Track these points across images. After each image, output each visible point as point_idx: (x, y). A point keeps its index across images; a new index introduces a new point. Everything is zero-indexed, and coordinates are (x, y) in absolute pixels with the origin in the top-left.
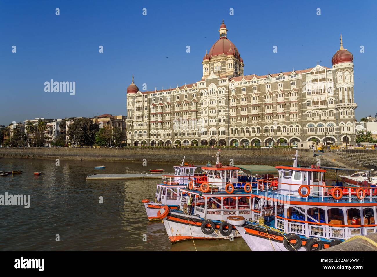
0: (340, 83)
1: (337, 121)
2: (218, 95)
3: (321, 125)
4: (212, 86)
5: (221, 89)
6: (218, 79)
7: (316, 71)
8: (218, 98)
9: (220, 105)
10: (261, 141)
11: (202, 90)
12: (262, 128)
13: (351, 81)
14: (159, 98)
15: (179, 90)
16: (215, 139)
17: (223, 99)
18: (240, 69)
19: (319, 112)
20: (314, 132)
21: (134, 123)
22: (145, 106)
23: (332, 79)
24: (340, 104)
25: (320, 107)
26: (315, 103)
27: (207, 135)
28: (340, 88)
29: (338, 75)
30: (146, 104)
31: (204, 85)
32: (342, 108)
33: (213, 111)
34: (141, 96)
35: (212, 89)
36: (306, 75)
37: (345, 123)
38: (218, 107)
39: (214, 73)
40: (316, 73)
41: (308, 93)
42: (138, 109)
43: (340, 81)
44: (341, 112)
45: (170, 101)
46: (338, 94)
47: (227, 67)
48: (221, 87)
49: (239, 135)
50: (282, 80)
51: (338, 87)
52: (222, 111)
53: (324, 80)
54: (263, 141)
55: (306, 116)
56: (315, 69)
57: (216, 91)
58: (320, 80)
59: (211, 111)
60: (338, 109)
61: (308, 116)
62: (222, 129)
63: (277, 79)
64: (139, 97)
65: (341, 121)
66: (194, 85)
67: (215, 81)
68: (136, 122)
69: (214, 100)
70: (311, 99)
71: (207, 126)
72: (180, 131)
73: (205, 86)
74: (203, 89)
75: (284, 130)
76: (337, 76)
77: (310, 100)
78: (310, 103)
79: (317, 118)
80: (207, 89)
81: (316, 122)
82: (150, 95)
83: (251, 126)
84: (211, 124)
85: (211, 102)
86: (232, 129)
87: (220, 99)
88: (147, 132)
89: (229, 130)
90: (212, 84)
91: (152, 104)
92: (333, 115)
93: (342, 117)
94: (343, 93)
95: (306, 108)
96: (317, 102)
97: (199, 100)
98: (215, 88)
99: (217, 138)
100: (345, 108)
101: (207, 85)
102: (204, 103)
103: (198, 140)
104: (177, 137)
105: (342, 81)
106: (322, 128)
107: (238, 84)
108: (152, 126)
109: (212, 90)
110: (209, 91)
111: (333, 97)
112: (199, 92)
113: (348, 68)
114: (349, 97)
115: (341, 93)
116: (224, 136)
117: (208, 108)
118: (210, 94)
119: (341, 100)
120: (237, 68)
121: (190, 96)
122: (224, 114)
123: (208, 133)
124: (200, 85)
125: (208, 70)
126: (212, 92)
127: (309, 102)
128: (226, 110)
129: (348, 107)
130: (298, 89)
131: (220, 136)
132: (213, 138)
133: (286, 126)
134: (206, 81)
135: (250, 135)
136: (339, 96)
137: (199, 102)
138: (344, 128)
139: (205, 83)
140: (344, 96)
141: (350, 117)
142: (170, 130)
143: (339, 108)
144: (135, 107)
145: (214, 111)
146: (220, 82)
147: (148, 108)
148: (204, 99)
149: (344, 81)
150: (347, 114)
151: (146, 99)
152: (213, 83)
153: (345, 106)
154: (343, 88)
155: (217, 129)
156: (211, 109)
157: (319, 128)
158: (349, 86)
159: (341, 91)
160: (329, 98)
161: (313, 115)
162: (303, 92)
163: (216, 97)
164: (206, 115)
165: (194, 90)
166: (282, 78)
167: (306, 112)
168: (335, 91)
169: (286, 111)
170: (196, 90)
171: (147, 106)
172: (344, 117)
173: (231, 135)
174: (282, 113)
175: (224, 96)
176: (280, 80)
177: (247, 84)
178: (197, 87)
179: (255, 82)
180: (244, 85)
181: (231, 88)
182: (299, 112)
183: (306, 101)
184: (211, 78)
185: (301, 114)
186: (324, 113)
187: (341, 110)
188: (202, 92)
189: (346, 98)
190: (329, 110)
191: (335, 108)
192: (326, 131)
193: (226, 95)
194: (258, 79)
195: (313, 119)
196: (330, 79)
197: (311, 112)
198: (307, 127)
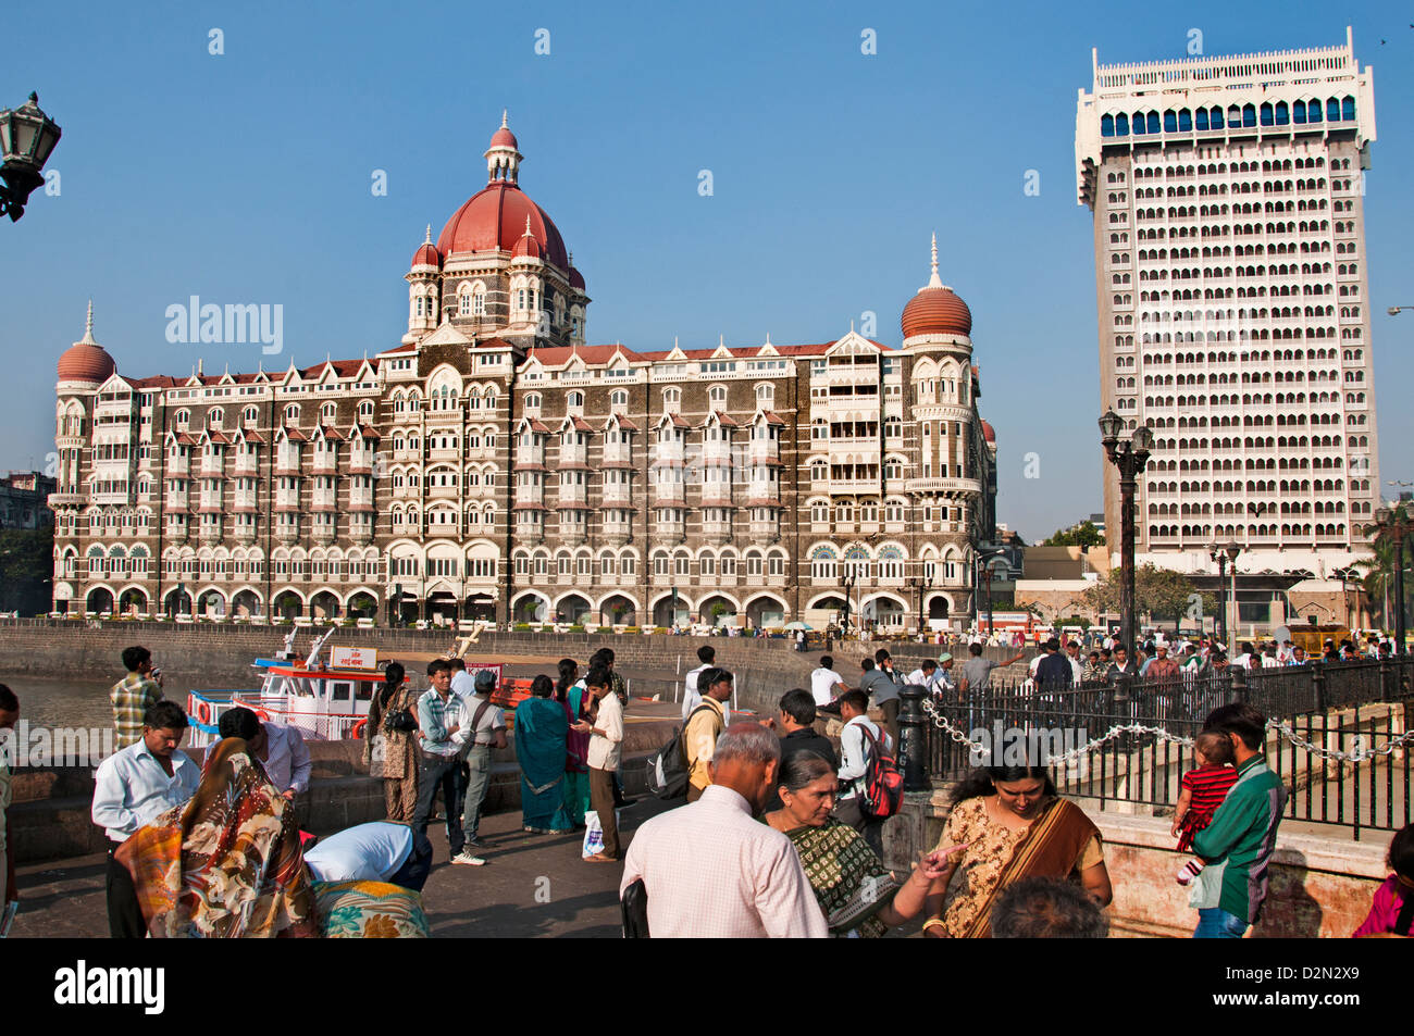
0: (926, 404)
1: (913, 541)
2: (466, 416)
3: (858, 553)
5: (481, 389)
6: (470, 350)
7: (845, 354)
8: (465, 424)
9: (473, 454)
10: (638, 607)
11: (400, 388)
12: (645, 555)
13: (961, 402)
14: (207, 407)
15: (297, 381)
17: (491, 430)
18: (572, 314)
19: (853, 508)
20: (834, 576)
21: (88, 511)
22: (142, 439)
23: (901, 386)
24: (924, 480)
25: (855, 486)
26: (840, 472)
27: (416, 574)
28: (924, 424)
29: (920, 376)
30: (146, 433)
31: (408, 366)
32: (929, 494)
33: (444, 478)
34: (123, 396)
35: (445, 388)
36: (813, 367)
37: (940, 547)
38: (465, 463)
39: (455, 322)
41: (816, 431)
42: (110, 451)
43: (925, 396)
44: (928, 510)
45: (259, 426)
46: (920, 444)
47: (511, 305)
48: (482, 381)
49: (550, 579)
50: (722, 373)
51: (919, 419)
52: (482, 480)
53: (873, 388)
54: (645, 604)
55: (807, 516)
56: (844, 347)
57: (460, 395)
58: (860, 389)
59: (438, 476)
60: (917, 497)
61: (816, 519)
62: (483, 553)
63: (704, 369)
64: (115, 401)
65: (924, 543)
66: (366, 364)
67: (457, 357)
68: (99, 509)
69: (451, 432)
70: (828, 455)
71: (417, 539)
72: (302, 555)
73: (412, 372)
74: (407, 384)
75: (725, 565)
76: (915, 378)
77: (823, 458)
78: (824, 470)
79: (845, 527)
80: (422, 385)
81: (841, 541)
82: (169, 394)
83: (602, 545)
84: (434, 531)
85: (439, 440)
86: (523, 554)
87: (475, 431)
88: (148, 551)
89: (509, 556)
90: (445, 365)
92: (899, 518)
93: (928, 527)
94: (935, 444)
95: (808, 487)
96: (848, 468)
97: (389, 428)
98: (454, 384)
100: (940, 494)
101: (423, 371)
102: (406, 444)
103: (376, 595)
104: (285, 580)
105: (933, 400)
107: (555, 375)
108: (175, 529)
109: (445, 393)
110: (429, 395)
111: (903, 453)
112: (385, 395)
113: (953, 354)
114: (955, 457)
115: (927, 441)
116: (490, 580)
117: (422, 463)
118: (435, 408)
119: (927, 467)
120: (557, 312)
121: (348, 407)
122: (490, 491)
123: (422, 565)
124: (394, 367)
125: (430, 307)
126: (445, 402)
127: (820, 467)
128: (499, 478)
129: (949, 495)
130: (782, 416)
131: (470, 580)
132: (442, 588)
133: (735, 550)
134: (416, 353)
135: (595, 580)
136: (920, 452)
137: (383, 439)
138: (933, 565)
139: (414, 362)
140: (938, 451)
142: (253, 548)
143: (921, 495)
144: (95, 440)
145: (449, 476)
146: (477, 360)
147: (156, 447)
148: (405, 426)
149: (938, 401)
150: (945, 517)
151: (147, 411)
152: (448, 362)
153: (940, 488)
154: (935, 422)
156: (435, 470)
157: (851, 562)
158: (953, 418)
159: (927, 433)
160: (888, 457)
161: (833, 514)
162: (801, 427)
163: (457, 423)
164: (414, 494)
165: (367, 386)
166: (723, 369)
167: (809, 503)
168: (908, 432)
169: (735, 494)
170: (376, 386)
171: (150, 440)
172: (937, 528)
173: (520, 579)
174: (721, 500)
175: (494, 418)
176: (718, 374)
177: (585, 379)
178: (380, 376)
179: (621, 373)
180: (576, 380)
181: (524, 391)
182: (783, 501)
183: (808, 462)
184: (440, 344)
185: (789, 509)
186: (869, 508)
187: (928, 502)
188: (400, 395)
189: (944, 458)
190: (889, 498)
191: (909, 495)
192: (874, 573)
193: (500, 415)
194: (634, 364)
195: (833, 528)
196: (892, 387)
197: (826, 505)
198: (809, 556)
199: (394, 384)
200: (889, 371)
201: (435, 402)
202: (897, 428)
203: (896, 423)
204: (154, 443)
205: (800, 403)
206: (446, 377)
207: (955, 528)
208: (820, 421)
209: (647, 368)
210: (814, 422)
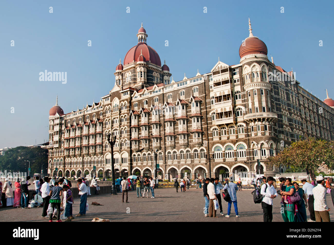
0: (248, 84)
1: (248, 141)
2: (120, 112)
3: (229, 148)
5: (124, 103)
6: (120, 92)
9: (123, 124)
11: (107, 106)
12: (165, 154)
13: (262, 81)
14: (73, 119)
15: (88, 108)
17: (126, 116)
19: (226, 129)
21: (53, 150)
22: (62, 129)
23: (239, 79)
24: (250, 115)
25: (225, 121)
26: (220, 115)
28: (248, 92)
32: (251, 120)
34: (58, 118)
35: (116, 104)
36: (210, 77)
38: (120, 127)
40: (218, 72)
41: (212, 101)
42: (56, 133)
43: (247, 81)
44: (252, 127)
45: (82, 122)
46: (247, 100)
47: (137, 77)
48: (123, 101)
49: (141, 163)
51: (246, 91)
52: (124, 132)
53: (228, 81)
55: (211, 135)
56: (217, 68)
57: (119, 107)
58: (224, 83)
59: (115, 132)
60: (249, 122)
61: (214, 135)
62: (125, 155)
63: (178, 86)
64: (57, 120)
65: (252, 142)
66: (101, 101)
67: (118, 95)
68: (55, 149)
69: (117, 118)
72: (89, 159)
73: (109, 101)
76: (244, 74)
77: (215, 111)
79: (224, 138)
80: (111, 104)
81: (223, 143)
82: (66, 116)
83: (153, 151)
84: (114, 149)
85: (115, 120)
86: (134, 155)
87: (122, 117)
88: (63, 160)
89: (131, 156)
90: (116, 98)
91: (66, 126)
92: (243, 132)
93: (253, 135)
94: (253, 99)
95: (211, 123)
96: (222, 114)
97: (105, 119)
98: (118, 103)
101: (111, 101)
105: (250, 82)
107: (141, 95)
109: (116, 106)
110: (113, 107)
111: (242, 105)
112: (104, 109)
114: (262, 104)
115: (250, 99)
116: (127, 164)
117: (111, 129)
118: (114, 111)
119: (251, 109)
121: (98, 114)
122: (126, 135)
124: (106, 101)
126: (116, 109)
127: (214, 115)
128: (128, 131)
130: (201, 97)
131: (123, 164)
132: (116, 167)
133: (189, 150)
134: (109, 95)
137: (104, 122)
139: (110, 98)
140: (254, 103)
142: (80, 157)
144: (54, 131)
146: (122, 95)
148: (108, 118)
150: (259, 130)
153: (254, 117)
154: (252, 91)
157: (227, 152)
159: (250, 95)
160: (237, 107)
161: (220, 133)
162: (207, 100)
163: (117, 115)
166: (184, 85)
167: (211, 129)
168: (244, 96)
169: (189, 129)
170: (103, 107)
172: (256, 135)
173: (134, 164)
174: (183, 131)
175: (126, 112)
176: (183, 87)
177: (148, 95)
178: (103, 104)
179: (157, 92)
180: (146, 96)
181: (134, 102)
182: (203, 130)
183: (210, 114)
184: (114, 91)
185: (205, 132)
186: (232, 129)
187: (252, 124)
188: (107, 108)
189: (257, 105)
190: (238, 124)
191: (244, 122)
192: (235, 156)
193: (128, 111)
194: (160, 88)
195: (220, 139)
196: (236, 80)
197: (217, 129)
198: (213, 150)
199: (105, 106)
200: (235, 74)
201: (114, 109)
202: (239, 95)
203: (239, 94)
205: (207, 92)
206: (116, 101)
207: (264, 134)
208: (213, 97)
209: (163, 88)
210: (211, 98)
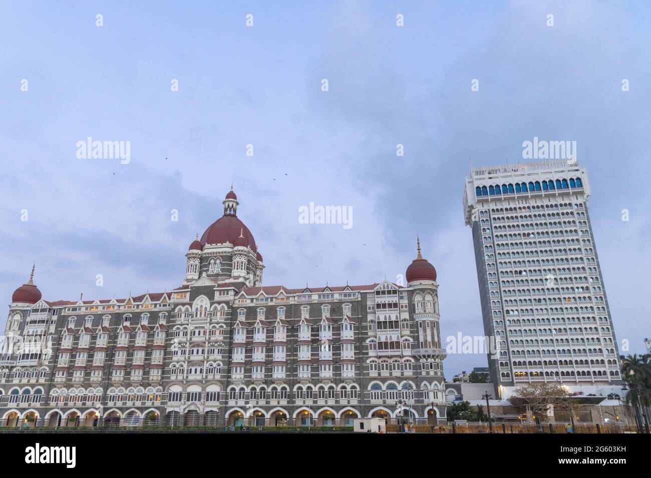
0: (420, 313)
1: (417, 380)
2: (211, 320)
3: (391, 387)
4: (202, 301)
5: (219, 307)
6: (214, 289)
7: (382, 290)
8: (210, 324)
9: (213, 338)
10: (288, 416)
11: (180, 306)
12: (291, 389)
13: (435, 312)
14: (85, 316)
15: (132, 303)
16: (197, 409)
17: (221, 327)
18: (258, 272)
19: (389, 362)
20: (381, 399)
21: (14, 370)
22: (50, 331)
23: (407, 305)
24: (421, 349)
25: (389, 352)
26: (382, 345)
27: (180, 400)
28: (419, 322)
29: (416, 300)
30: (52, 328)
31: (185, 296)
32: (424, 356)
33: (198, 350)
34: (43, 310)
35: (201, 306)
36: (368, 296)
37: (430, 383)
38: (209, 343)
39: (208, 276)
40: (383, 292)
41: (370, 326)
43: (419, 309)
44: (423, 364)
45: (110, 326)
46: (417, 332)
47: (233, 268)
48: (219, 303)
49: (246, 402)
51: (417, 320)
52: (216, 351)
53: (395, 305)
54: (291, 414)
55: (367, 368)
56: (382, 286)
57: (208, 310)
58: (390, 305)
59: (195, 350)
60: (418, 358)
61: (372, 369)
62: (214, 389)
64: (39, 313)
65: (423, 381)
66: (165, 295)
67: (209, 292)
68: (20, 368)
69: (203, 327)
70: (376, 337)
71: (183, 382)
72: (123, 392)
73: (187, 300)
74: (184, 305)
75: (330, 393)
76: (414, 300)
77: (374, 339)
78: (375, 345)
79: (385, 373)
80: (191, 305)
81: (384, 380)
82: (67, 309)
83: (271, 384)
84: (191, 377)
85: (197, 331)
86: (233, 389)
87: (214, 327)
88: (43, 391)
89: (226, 390)
90: (202, 296)
91: (67, 328)
92: (410, 368)
93: (424, 374)
94: (425, 331)
95: (367, 354)
96: (386, 344)
97: (174, 326)
98: (206, 305)
99: (201, 407)
100: (429, 356)
101: (192, 299)
102: (181, 334)
103: (158, 412)
104: (113, 405)
105: (422, 311)
106: (393, 393)
107: (252, 300)
108: (60, 378)
109: (201, 309)
110: (194, 310)
111: (410, 336)
112: (173, 309)
113: (430, 289)
115: (421, 331)
116: (216, 403)
117: (188, 343)
118: (196, 316)
119: (422, 343)
120: (251, 272)
121: (154, 316)
122: (219, 357)
123: (183, 396)
124: (178, 296)
126: (201, 313)
127: (373, 343)
128: (224, 350)
129: (433, 356)
130: (355, 319)
131: (208, 403)
132: (192, 408)
133: (334, 386)
134: (189, 290)
135: (268, 402)
136: (418, 336)
137: (171, 331)
138: (428, 392)
139: (188, 295)
140: (426, 335)
141: (436, 373)
142: (99, 388)
143: (420, 357)
144: (25, 333)
145: (200, 349)
146: (217, 294)
147: (56, 336)
148: (181, 325)
149: (425, 311)
150: (431, 368)
151: (55, 318)
152: (205, 294)
153: (428, 353)
154: (424, 321)
155: (204, 389)
156: (194, 346)
157: (389, 391)
158: (432, 319)
159: (421, 327)
160: (404, 338)
161: (379, 367)
162: (364, 324)
163: (207, 323)
164: (182, 358)
165: (165, 305)
166: (328, 297)
167: (368, 361)
168: (412, 326)
169: (334, 357)
170: (169, 305)
171: (53, 332)
172: (428, 373)
173: (231, 403)
174: (328, 360)
175: (223, 321)
176: (327, 300)
177: (266, 302)
178: (172, 301)
179: (282, 299)
180: (262, 302)
181: (238, 308)
182: (357, 360)
183: (368, 341)
184: (200, 286)
185: (359, 364)
186: (396, 364)
187: (423, 361)
188: (180, 309)
189: (429, 339)
191: (414, 357)
192: (400, 397)
193: (226, 319)
194: (289, 295)
195: (379, 374)
196: (404, 305)
197: (376, 362)
198: (369, 388)
199: (178, 305)
200: (403, 297)
201: (197, 313)
202: (407, 324)
203: (406, 322)
204: (55, 334)
205: (363, 313)
208: (372, 321)
209: (294, 297)
210: (369, 322)
